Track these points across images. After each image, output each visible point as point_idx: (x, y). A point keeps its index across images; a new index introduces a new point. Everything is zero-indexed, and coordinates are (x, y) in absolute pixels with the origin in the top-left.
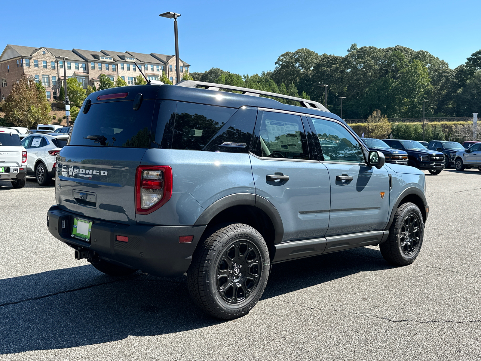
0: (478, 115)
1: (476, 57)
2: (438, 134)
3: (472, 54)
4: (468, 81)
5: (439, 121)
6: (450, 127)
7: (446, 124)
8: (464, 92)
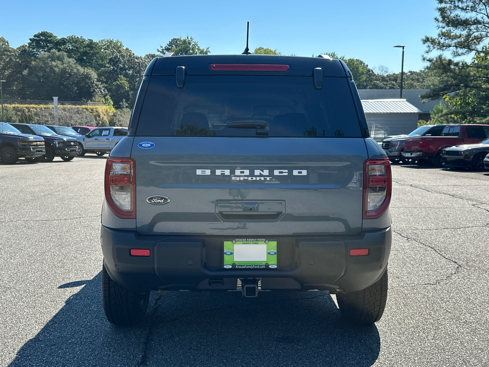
0: (58, 99)
1: (38, 39)
2: (11, 118)
3: (34, 35)
4: (33, 63)
5: (10, 104)
6: (22, 111)
7: (18, 107)
8: (30, 74)
